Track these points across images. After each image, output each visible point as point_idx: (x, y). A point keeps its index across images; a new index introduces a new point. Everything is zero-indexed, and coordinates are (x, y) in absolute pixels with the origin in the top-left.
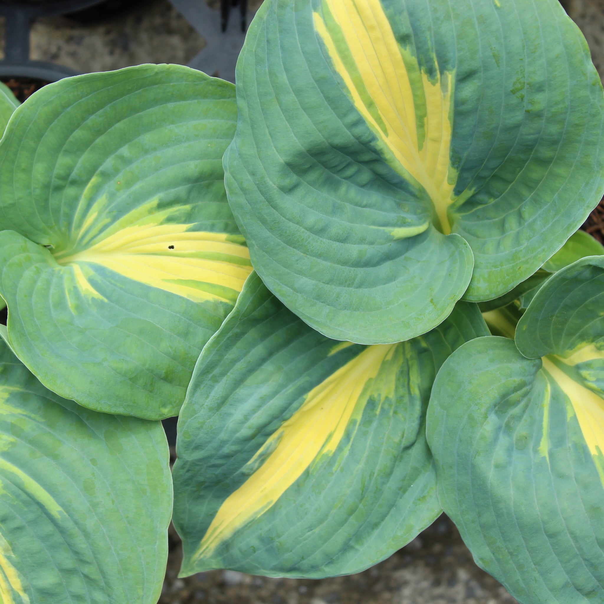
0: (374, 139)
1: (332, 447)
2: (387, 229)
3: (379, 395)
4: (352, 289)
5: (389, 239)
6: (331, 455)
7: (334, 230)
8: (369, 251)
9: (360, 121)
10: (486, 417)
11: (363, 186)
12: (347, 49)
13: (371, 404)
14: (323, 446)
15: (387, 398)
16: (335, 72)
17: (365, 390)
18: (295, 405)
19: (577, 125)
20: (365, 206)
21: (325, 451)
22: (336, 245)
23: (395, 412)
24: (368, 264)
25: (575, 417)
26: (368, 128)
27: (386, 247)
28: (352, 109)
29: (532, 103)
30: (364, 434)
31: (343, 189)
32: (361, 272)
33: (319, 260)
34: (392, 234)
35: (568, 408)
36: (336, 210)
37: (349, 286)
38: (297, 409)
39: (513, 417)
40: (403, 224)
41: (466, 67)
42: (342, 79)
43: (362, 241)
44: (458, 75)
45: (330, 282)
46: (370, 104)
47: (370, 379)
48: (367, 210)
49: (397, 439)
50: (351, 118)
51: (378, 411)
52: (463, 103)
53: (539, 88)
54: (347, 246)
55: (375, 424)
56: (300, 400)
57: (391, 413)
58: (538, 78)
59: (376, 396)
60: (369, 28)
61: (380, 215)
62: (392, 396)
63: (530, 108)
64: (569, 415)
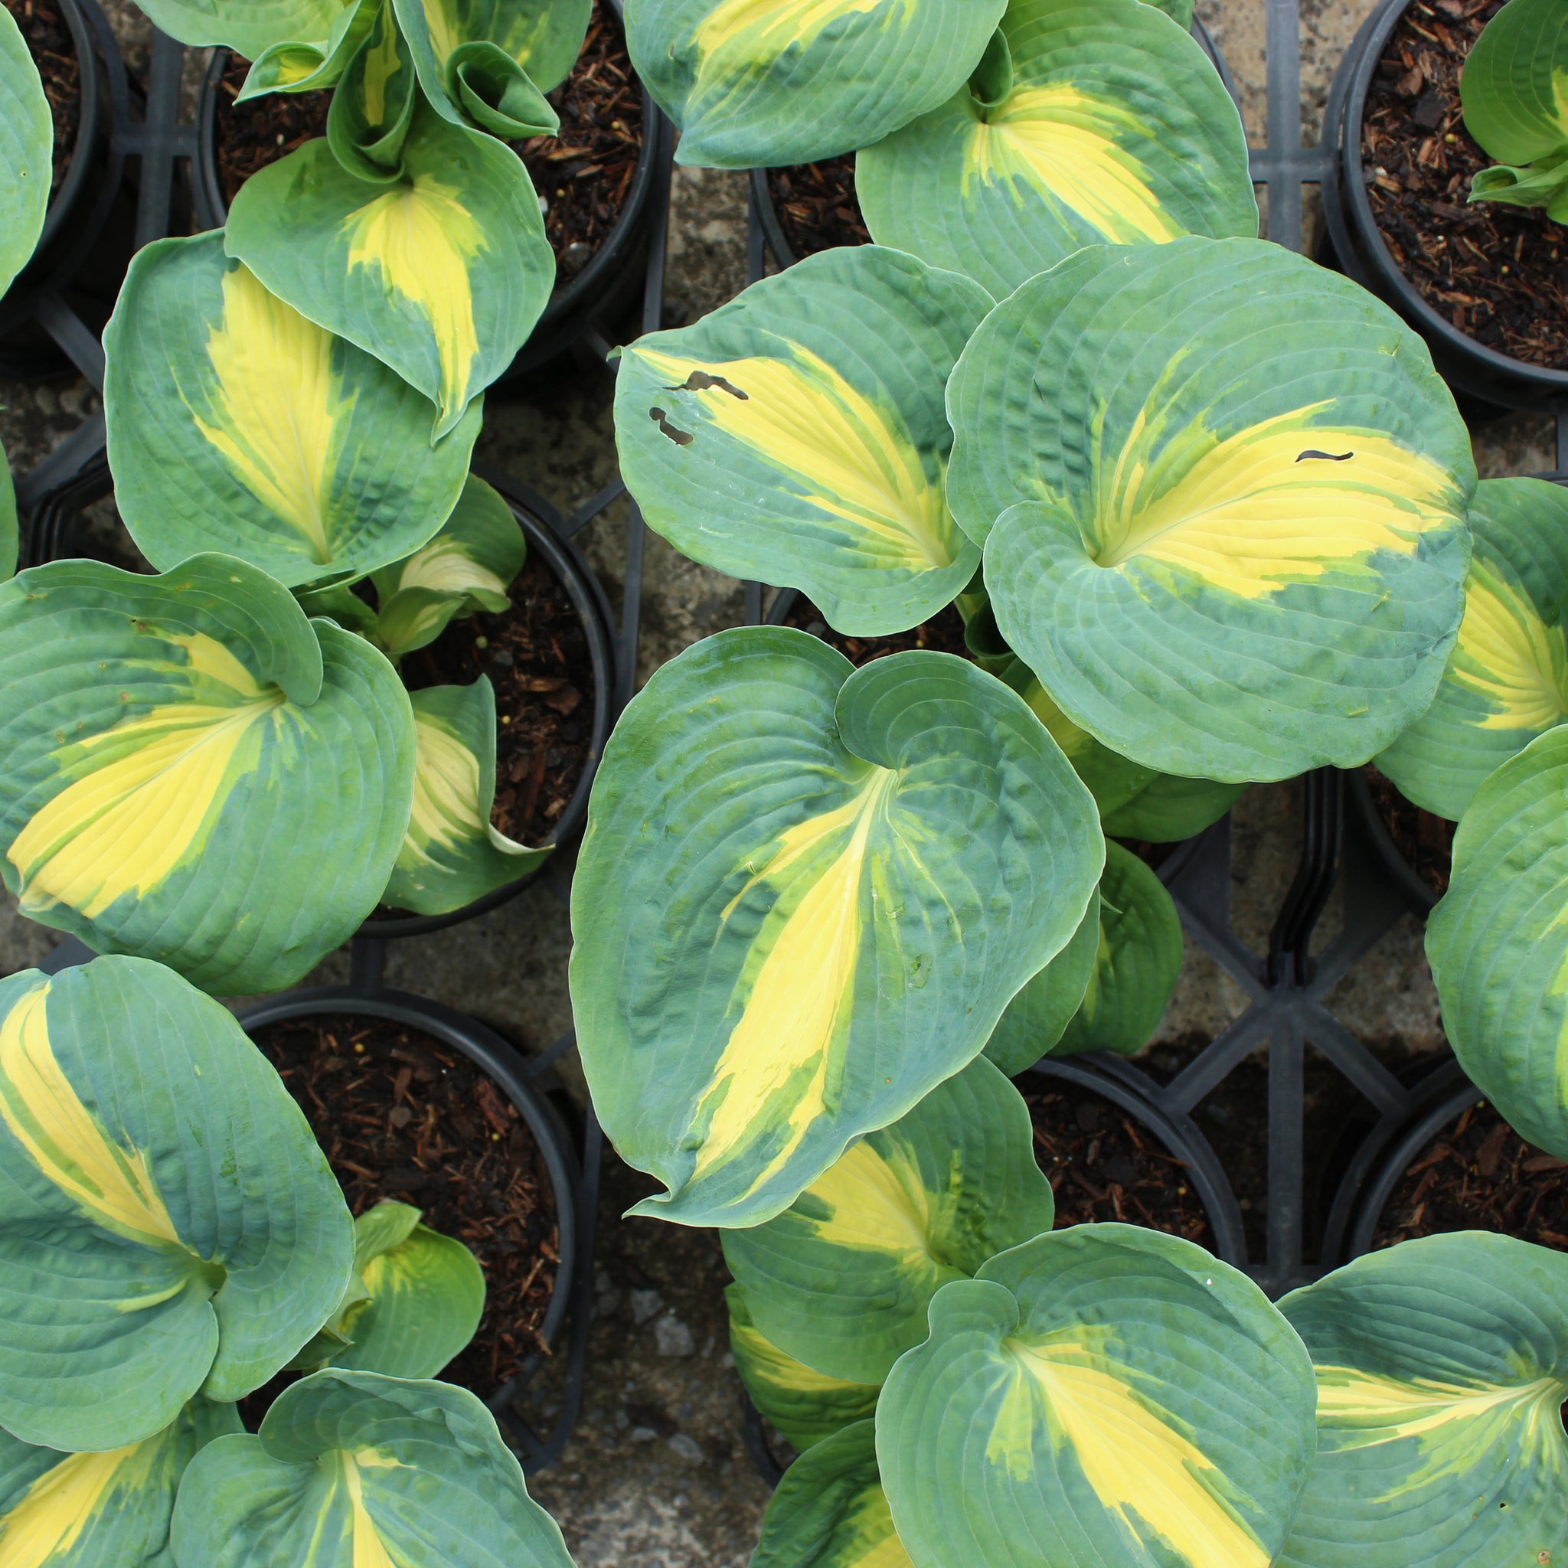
0: (76, 1206)
1: (68, 1544)
2: (111, 1303)
3: (128, 1484)
4: (59, 1379)
5: (113, 1314)
6: (64, 1555)
7: (30, 1312)
8: (82, 1331)
9: (53, 1189)
10: (227, 1538)
11: (80, 1251)
12: (27, 1110)
13: (117, 1496)
14: (60, 1541)
15: (135, 1488)
16: (13, 1137)
17: (116, 1474)
18: (16, 1496)
19: (309, 1214)
20: (80, 1277)
21: (59, 1549)
22: (34, 1328)
23: (140, 1512)
24: (82, 1346)
25: (351, 1536)
26: (65, 1197)
27: (110, 1324)
28: (39, 1176)
29: (248, 1188)
30: (100, 1536)
31: (48, 1259)
32: (71, 1358)
33: (10, 1349)
34: (119, 1308)
35: (347, 1522)
36: (36, 1284)
37: (54, 1376)
38: (20, 1500)
39: (270, 1534)
40: (138, 1292)
41: (161, 1146)
42: (22, 1144)
43: (73, 1320)
44: (152, 1153)
45: (25, 1374)
46: (70, 1167)
47: (126, 1458)
48: (83, 1281)
49: (137, 1545)
50: (38, 1188)
51: (122, 1507)
52: (166, 1183)
53: (256, 1172)
54: (51, 1328)
55: (115, 1523)
56: (23, 1490)
57: (136, 1512)
58: (249, 1162)
59: (124, 1484)
60: (51, 1088)
61: (101, 1285)
62: (141, 1487)
63: (246, 1193)
64: (345, 1532)
